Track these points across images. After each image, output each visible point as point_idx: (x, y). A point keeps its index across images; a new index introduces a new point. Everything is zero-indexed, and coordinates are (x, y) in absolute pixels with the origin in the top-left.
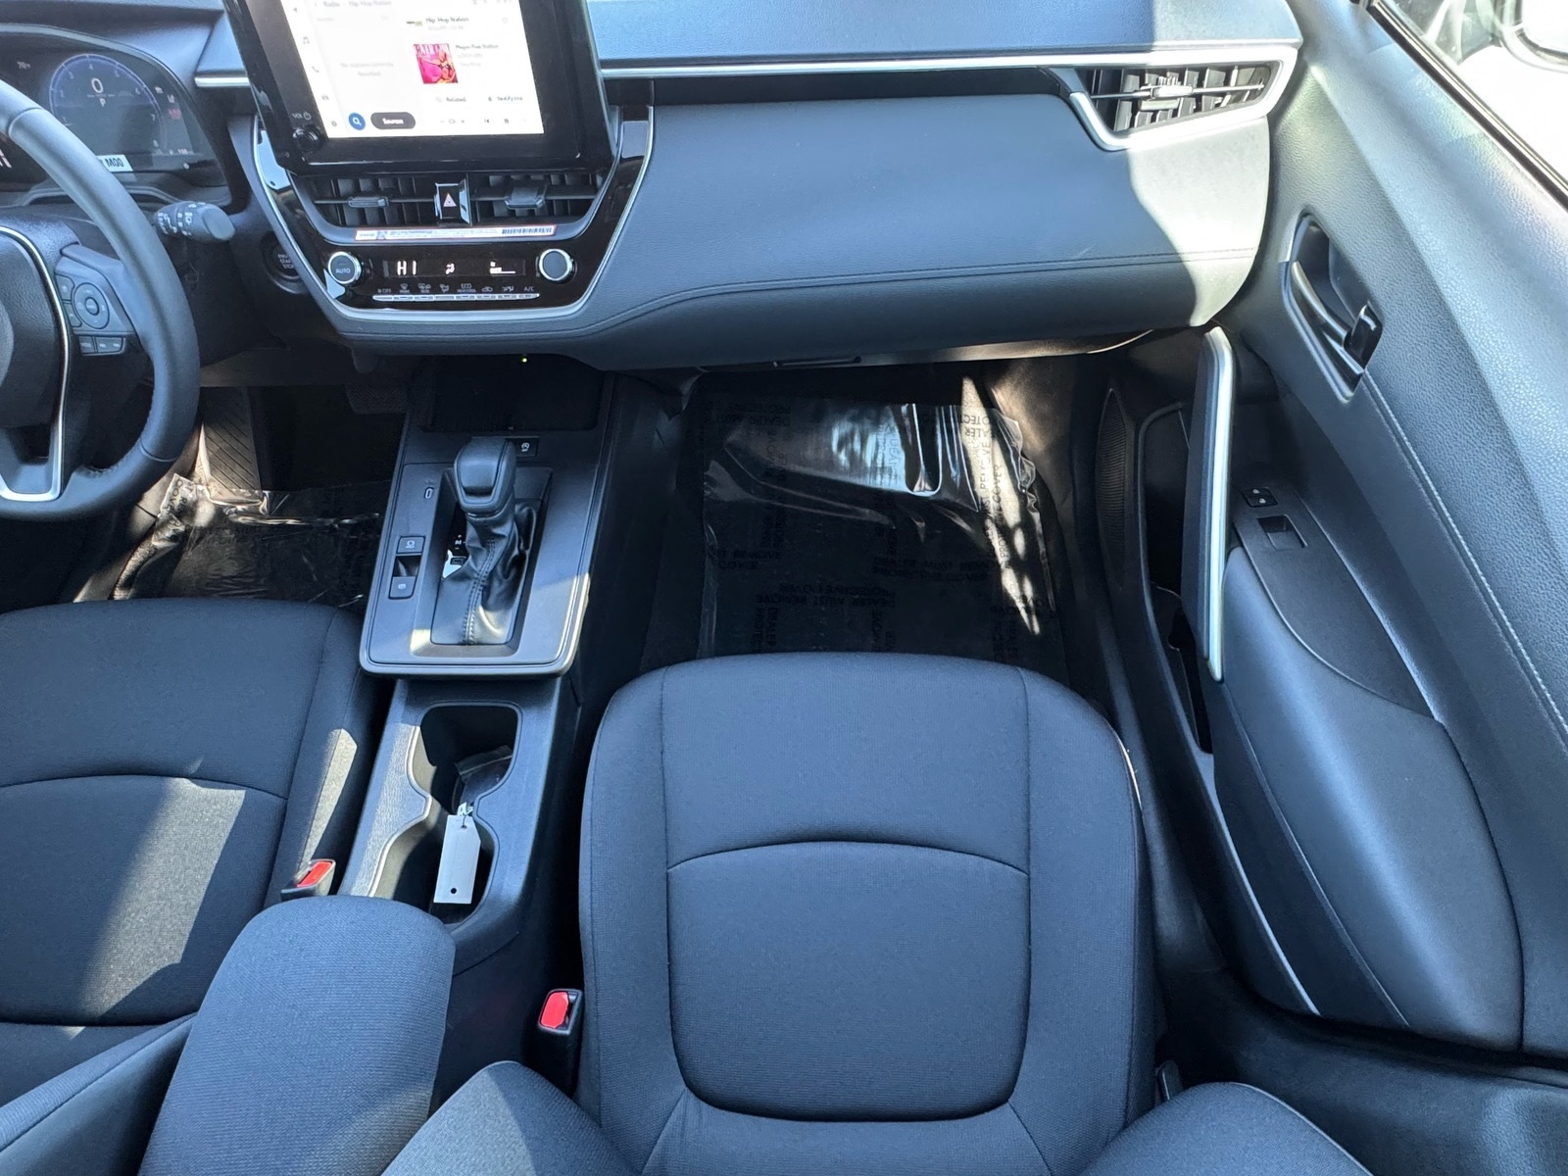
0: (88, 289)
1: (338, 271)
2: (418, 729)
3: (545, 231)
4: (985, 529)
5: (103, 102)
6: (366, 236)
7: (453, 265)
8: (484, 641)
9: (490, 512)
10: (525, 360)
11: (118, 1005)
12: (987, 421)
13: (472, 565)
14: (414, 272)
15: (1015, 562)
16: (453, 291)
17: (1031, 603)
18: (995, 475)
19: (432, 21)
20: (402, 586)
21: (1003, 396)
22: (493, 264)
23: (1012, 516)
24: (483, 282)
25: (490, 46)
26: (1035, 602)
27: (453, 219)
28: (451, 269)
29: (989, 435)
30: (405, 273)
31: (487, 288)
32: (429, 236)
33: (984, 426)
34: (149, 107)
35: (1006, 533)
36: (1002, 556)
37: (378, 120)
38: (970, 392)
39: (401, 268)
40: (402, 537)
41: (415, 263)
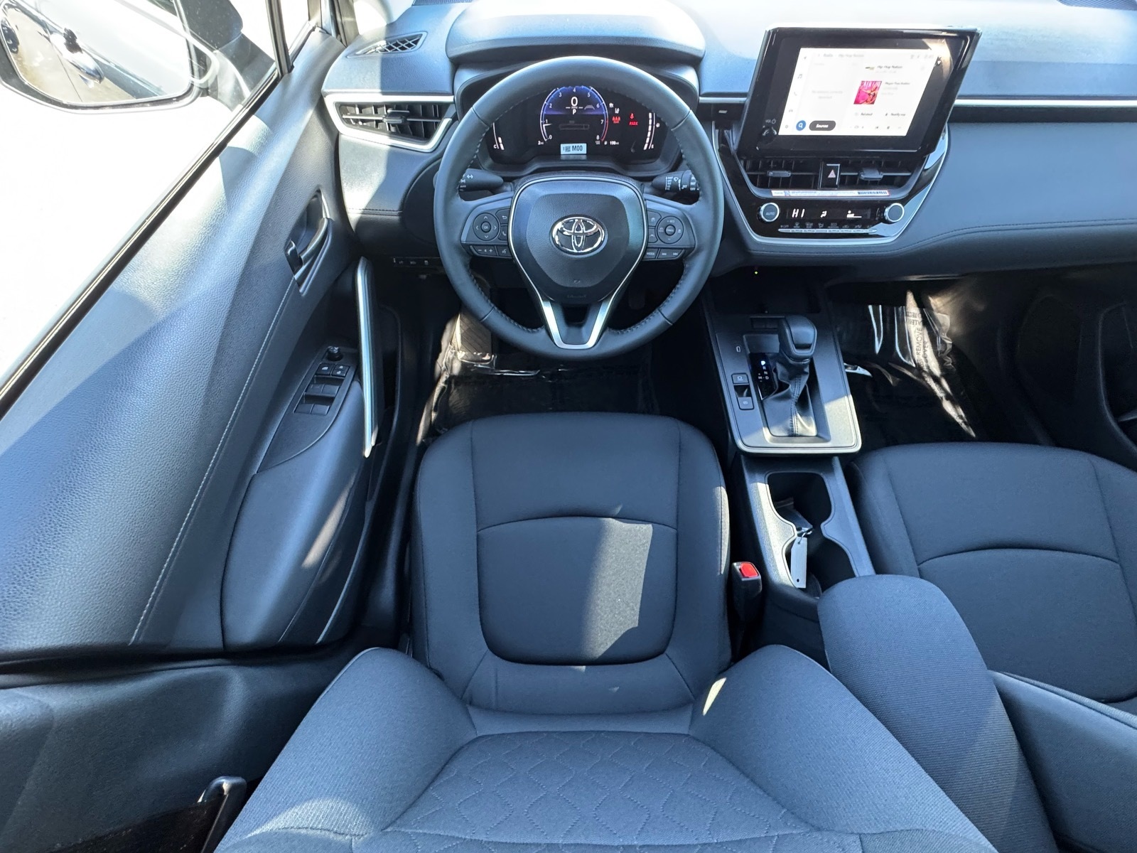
0: (671, 219)
1: (767, 214)
2: (768, 486)
3: (882, 194)
4: (923, 378)
5: (574, 111)
6: (777, 193)
7: (826, 212)
8: (804, 434)
9: (803, 359)
10: (756, 273)
11: (605, 653)
12: (920, 315)
13: (791, 390)
14: (802, 216)
15: (948, 397)
16: (825, 227)
17: (966, 420)
18: (924, 347)
19: (880, 67)
20: (745, 403)
21: (936, 302)
22: (850, 212)
23: (937, 372)
24: (843, 222)
25: (906, 84)
26: (967, 418)
27: (830, 185)
28: (824, 214)
29: (921, 324)
30: (796, 216)
31: (846, 226)
32: (816, 195)
33: (919, 319)
34: (603, 115)
35: (936, 380)
36: (940, 394)
37: (813, 126)
38: (910, 298)
39: (795, 213)
40: (734, 374)
41: (804, 210)
